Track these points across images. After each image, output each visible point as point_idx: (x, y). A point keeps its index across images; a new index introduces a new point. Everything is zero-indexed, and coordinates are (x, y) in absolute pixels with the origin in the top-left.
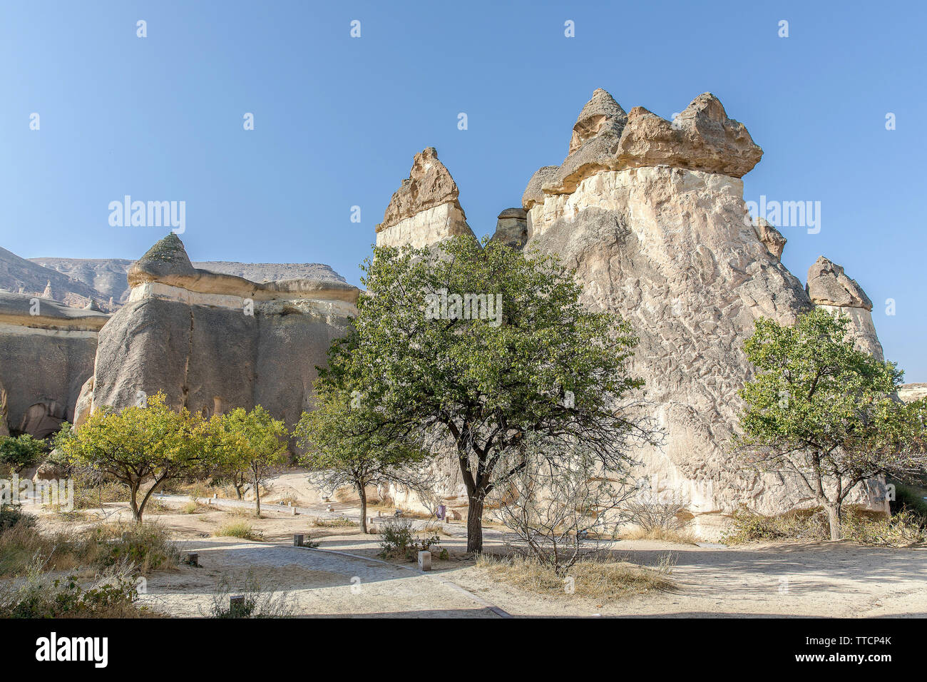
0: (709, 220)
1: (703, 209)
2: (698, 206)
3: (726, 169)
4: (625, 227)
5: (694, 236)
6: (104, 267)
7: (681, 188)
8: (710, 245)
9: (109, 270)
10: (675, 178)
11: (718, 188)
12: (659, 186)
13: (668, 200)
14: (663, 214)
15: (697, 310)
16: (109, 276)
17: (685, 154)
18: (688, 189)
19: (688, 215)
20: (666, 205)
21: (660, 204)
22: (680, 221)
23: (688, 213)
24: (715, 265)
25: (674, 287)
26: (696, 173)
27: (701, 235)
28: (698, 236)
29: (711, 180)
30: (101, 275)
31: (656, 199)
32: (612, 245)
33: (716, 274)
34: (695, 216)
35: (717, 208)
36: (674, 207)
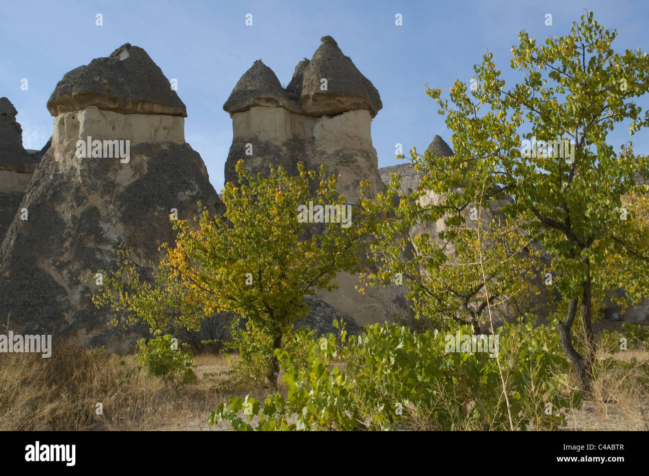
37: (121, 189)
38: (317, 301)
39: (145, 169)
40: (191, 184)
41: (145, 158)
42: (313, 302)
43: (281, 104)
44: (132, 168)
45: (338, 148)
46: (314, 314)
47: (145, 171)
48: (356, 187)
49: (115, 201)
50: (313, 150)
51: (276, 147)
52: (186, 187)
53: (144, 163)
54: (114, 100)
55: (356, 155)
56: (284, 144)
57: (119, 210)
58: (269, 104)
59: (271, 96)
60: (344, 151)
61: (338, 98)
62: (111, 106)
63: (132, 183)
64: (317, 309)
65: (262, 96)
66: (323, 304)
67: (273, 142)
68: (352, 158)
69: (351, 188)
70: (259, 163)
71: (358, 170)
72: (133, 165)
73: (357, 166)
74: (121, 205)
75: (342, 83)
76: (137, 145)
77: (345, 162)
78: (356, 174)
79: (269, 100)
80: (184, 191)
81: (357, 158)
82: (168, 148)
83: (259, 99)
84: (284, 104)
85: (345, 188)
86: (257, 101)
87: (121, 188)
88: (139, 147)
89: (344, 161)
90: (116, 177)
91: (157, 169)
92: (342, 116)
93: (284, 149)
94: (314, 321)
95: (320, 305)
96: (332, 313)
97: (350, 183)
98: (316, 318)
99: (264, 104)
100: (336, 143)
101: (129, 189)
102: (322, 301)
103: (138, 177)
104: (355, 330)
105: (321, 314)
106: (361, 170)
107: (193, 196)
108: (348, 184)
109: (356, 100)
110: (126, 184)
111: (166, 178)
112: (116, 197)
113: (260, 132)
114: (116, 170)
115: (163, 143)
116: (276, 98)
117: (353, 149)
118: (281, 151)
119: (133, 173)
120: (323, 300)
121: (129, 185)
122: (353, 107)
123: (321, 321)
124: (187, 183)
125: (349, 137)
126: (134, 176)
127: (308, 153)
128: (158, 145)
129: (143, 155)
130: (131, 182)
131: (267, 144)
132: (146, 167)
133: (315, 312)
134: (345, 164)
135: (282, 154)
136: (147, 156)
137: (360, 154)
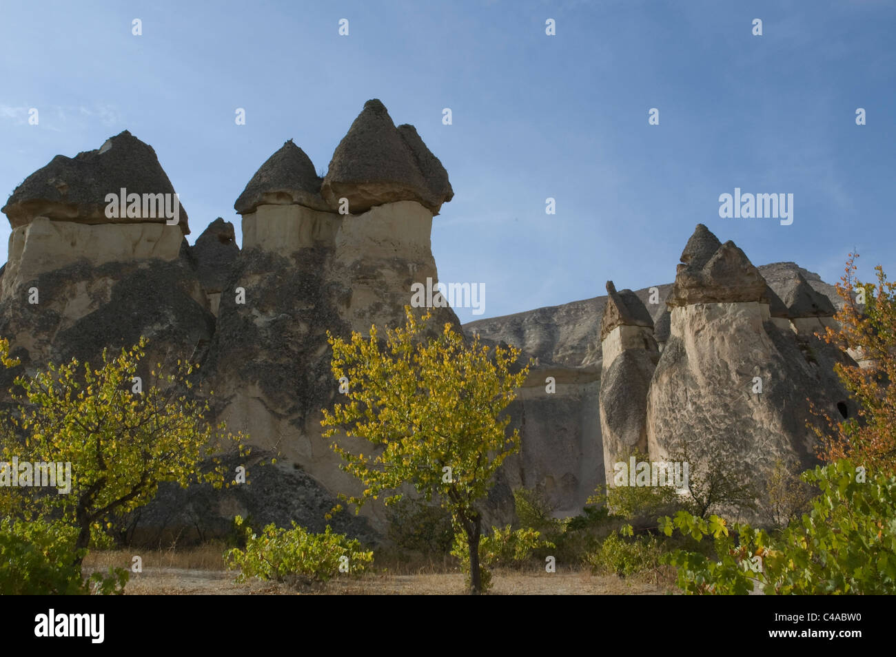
0: (726, 341)
1: (722, 333)
2: (719, 330)
3: (742, 298)
4: (681, 351)
5: (716, 353)
6: (531, 320)
7: (709, 319)
8: (726, 359)
9: (536, 323)
10: (705, 312)
11: (735, 313)
12: (698, 319)
13: (703, 328)
14: (699, 339)
15: (714, 407)
16: (538, 330)
17: (712, 293)
18: (715, 317)
19: (713, 339)
20: (701, 333)
21: (698, 332)
22: (708, 344)
23: (712, 337)
24: (729, 372)
25: (703, 392)
26: (720, 305)
27: (721, 352)
28: (719, 353)
29: (730, 308)
30: (529, 329)
31: (696, 328)
32: (672, 365)
33: (729, 378)
34: (717, 338)
35: (732, 330)
36: (705, 334)
37: (69, 324)
38: (301, 477)
39: (109, 297)
40: (164, 315)
41: (110, 282)
42: (295, 479)
43: (295, 200)
44: (89, 295)
45: (358, 258)
46: (291, 495)
47: (109, 299)
48: (374, 314)
49: (56, 340)
50: (331, 262)
51: (282, 259)
52: (156, 320)
53: (108, 288)
54: (73, 207)
55: (382, 267)
56: (294, 255)
57: (60, 352)
58: (282, 201)
59: (283, 190)
60: (363, 263)
61: (362, 187)
62: (71, 215)
63: (88, 316)
64: (298, 489)
65: (272, 190)
66: (308, 482)
67: (280, 254)
68: (373, 271)
69: (367, 315)
70: (255, 283)
71: (380, 288)
72: (93, 291)
73: (381, 282)
74: (63, 346)
75: (369, 165)
76: (102, 266)
77: (364, 278)
78: (378, 295)
79: (280, 195)
80: (152, 324)
81: (384, 271)
82: (148, 267)
83: (267, 194)
84: (301, 199)
85: (359, 315)
86: (264, 198)
87: (68, 322)
88: (103, 267)
89: (360, 276)
90: (64, 308)
91: (123, 296)
92: (370, 213)
93: (293, 262)
94: (290, 507)
95: (303, 483)
96: (316, 495)
97: (366, 308)
98: (293, 503)
99: (275, 201)
100: (357, 252)
101: (81, 324)
102: (309, 478)
103: (96, 307)
104: (344, 521)
105: (302, 497)
106: (387, 289)
107: (162, 331)
108: (363, 309)
109: (388, 188)
110: (78, 317)
111: (134, 307)
112: (58, 335)
113: (264, 240)
114: (65, 299)
115: (143, 261)
116: (288, 192)
117: (379, 259)
118: (288, 265)
119: (90, 302)
120: (311, 476)
121: (81, 319)
122: (387, 197)
123: (299, 507)
124: (159, 313)
125: (375, 241)
126: (91, 306)
127: (326, 267)
128: (135, 264)
129: (107, 278)
130: (85, 314)
131: (270, 257)
132: (109, 293)
133: (293, 493)
134: (361, 281)
135: (288, 269)
136: (113, 278)
137: (388, 265)
